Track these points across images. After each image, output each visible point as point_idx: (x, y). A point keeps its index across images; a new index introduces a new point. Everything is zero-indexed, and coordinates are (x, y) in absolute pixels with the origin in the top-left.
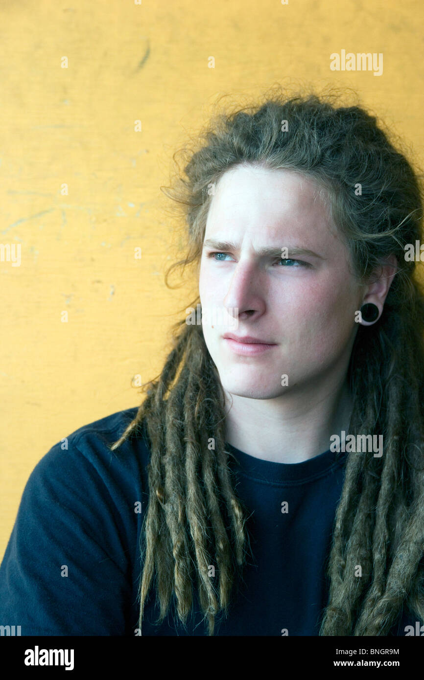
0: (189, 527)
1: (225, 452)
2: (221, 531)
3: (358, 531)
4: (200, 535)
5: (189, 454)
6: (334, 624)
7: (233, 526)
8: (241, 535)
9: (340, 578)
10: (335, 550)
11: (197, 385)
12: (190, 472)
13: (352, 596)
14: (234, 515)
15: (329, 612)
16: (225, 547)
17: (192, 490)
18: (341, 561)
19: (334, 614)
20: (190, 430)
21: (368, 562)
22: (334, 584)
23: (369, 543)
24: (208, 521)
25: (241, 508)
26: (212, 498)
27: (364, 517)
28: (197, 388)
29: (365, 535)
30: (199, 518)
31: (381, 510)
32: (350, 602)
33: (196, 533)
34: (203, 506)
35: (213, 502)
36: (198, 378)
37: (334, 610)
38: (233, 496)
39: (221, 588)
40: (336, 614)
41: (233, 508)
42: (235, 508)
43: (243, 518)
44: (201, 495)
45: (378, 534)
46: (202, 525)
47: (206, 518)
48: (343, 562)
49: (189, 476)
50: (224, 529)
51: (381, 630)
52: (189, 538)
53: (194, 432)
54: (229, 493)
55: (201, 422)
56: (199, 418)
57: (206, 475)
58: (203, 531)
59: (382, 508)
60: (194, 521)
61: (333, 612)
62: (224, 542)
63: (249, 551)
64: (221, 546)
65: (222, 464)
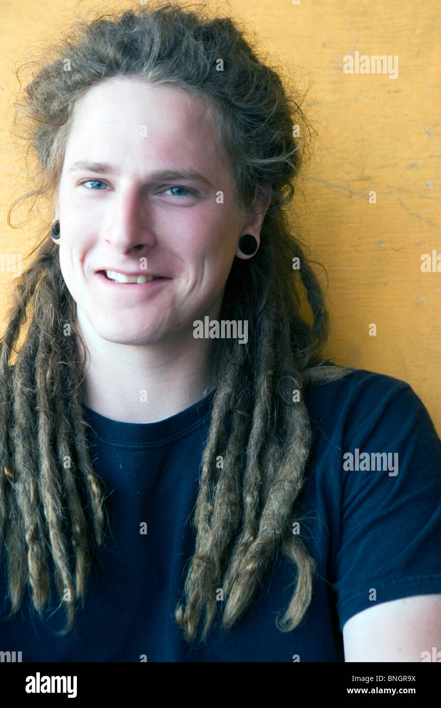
0: (43, 507)
1: (82, 422)
2: (77, 512)
3: (227, 475)
4: (54, 515)
5: (42, 425)
6: (201, 573)
7: (90, 505)
8: (99, 514)
9: (208, 526)
10: (202, 497)
11: (50, 346)
12: (44, 444)
13: (221, 543)
14: (91, 492)
15: (195, 561)
16: (82, 530)
17: (45, 465)
18: (208, 507)
19: (202, 563)
20: (43, 397)
21: (238, 507)
22: (201, 533)
23: (239, 487)
24: (64, 501)
25: (100, 485)
26: (68, 476)
27: (233, 459)
28: (49, 350)
29: (234, 479)
30: (53, 497)
31: (252, 451)
32: (219, 550)
33: (50, 514)
34: (58, 483)
35: (69, 479)
36: (51, 338)
37: (202, 558)
38: (91, 471)
39: (77, 574)
40: (203, 563)
41: (91, 484)
42: (93, 484)
43: (101, 497)
44: (56, 471)
45: (249, 476)
46: (57, 506)
47: (61, 498)
48: (210, 508)
49: (43, 449)
50: (81, 510)
51: (255, 574)
52: (43, 519)
53: (48, 400)
54: (86, 467)
55: (55, 388)
56: (52, 384)
57: (61, 451)
58: (57, 512)
59: (253, 448)
60: (48, 499)
61: (200, 561)
62: (80, 525)
63: (108, 533)
64: (78, 529)
65: (79, 435)
